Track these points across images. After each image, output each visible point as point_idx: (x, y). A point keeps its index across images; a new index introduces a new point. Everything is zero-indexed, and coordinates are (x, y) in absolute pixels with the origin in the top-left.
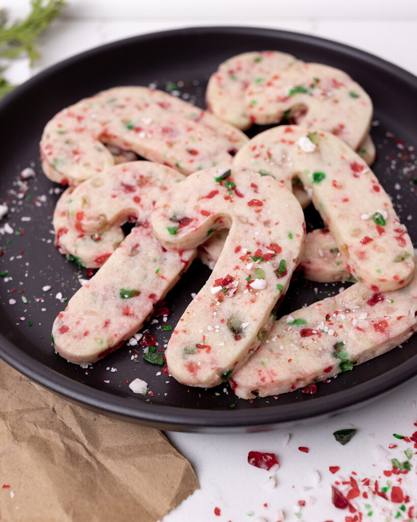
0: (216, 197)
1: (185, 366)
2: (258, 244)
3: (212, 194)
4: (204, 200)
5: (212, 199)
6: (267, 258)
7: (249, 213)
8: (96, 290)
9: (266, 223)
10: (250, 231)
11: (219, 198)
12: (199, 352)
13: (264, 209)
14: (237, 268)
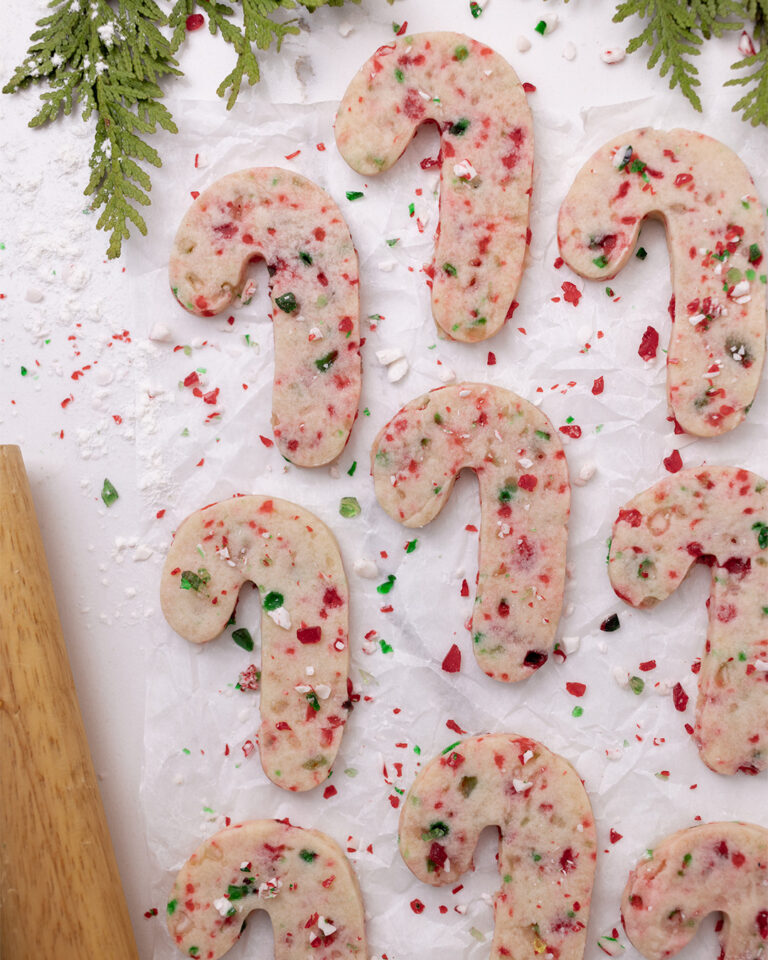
0: (631, 192)
1: (706, 422)
2: (713, 233)
3: (624, 189)
4: (619, 201)
5: (627, 197)
6: (732, 248)
7: (683, 196)
8: (291, 381)
9: (708, 199)
10: (696, 220)
11: (635, 191)
12: (713, 400)
13: (696, 181)
14: (704, 278)
